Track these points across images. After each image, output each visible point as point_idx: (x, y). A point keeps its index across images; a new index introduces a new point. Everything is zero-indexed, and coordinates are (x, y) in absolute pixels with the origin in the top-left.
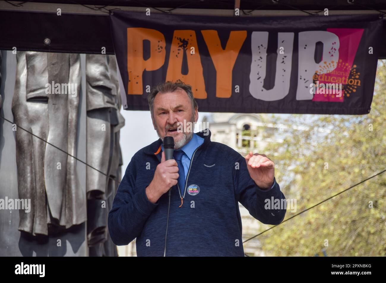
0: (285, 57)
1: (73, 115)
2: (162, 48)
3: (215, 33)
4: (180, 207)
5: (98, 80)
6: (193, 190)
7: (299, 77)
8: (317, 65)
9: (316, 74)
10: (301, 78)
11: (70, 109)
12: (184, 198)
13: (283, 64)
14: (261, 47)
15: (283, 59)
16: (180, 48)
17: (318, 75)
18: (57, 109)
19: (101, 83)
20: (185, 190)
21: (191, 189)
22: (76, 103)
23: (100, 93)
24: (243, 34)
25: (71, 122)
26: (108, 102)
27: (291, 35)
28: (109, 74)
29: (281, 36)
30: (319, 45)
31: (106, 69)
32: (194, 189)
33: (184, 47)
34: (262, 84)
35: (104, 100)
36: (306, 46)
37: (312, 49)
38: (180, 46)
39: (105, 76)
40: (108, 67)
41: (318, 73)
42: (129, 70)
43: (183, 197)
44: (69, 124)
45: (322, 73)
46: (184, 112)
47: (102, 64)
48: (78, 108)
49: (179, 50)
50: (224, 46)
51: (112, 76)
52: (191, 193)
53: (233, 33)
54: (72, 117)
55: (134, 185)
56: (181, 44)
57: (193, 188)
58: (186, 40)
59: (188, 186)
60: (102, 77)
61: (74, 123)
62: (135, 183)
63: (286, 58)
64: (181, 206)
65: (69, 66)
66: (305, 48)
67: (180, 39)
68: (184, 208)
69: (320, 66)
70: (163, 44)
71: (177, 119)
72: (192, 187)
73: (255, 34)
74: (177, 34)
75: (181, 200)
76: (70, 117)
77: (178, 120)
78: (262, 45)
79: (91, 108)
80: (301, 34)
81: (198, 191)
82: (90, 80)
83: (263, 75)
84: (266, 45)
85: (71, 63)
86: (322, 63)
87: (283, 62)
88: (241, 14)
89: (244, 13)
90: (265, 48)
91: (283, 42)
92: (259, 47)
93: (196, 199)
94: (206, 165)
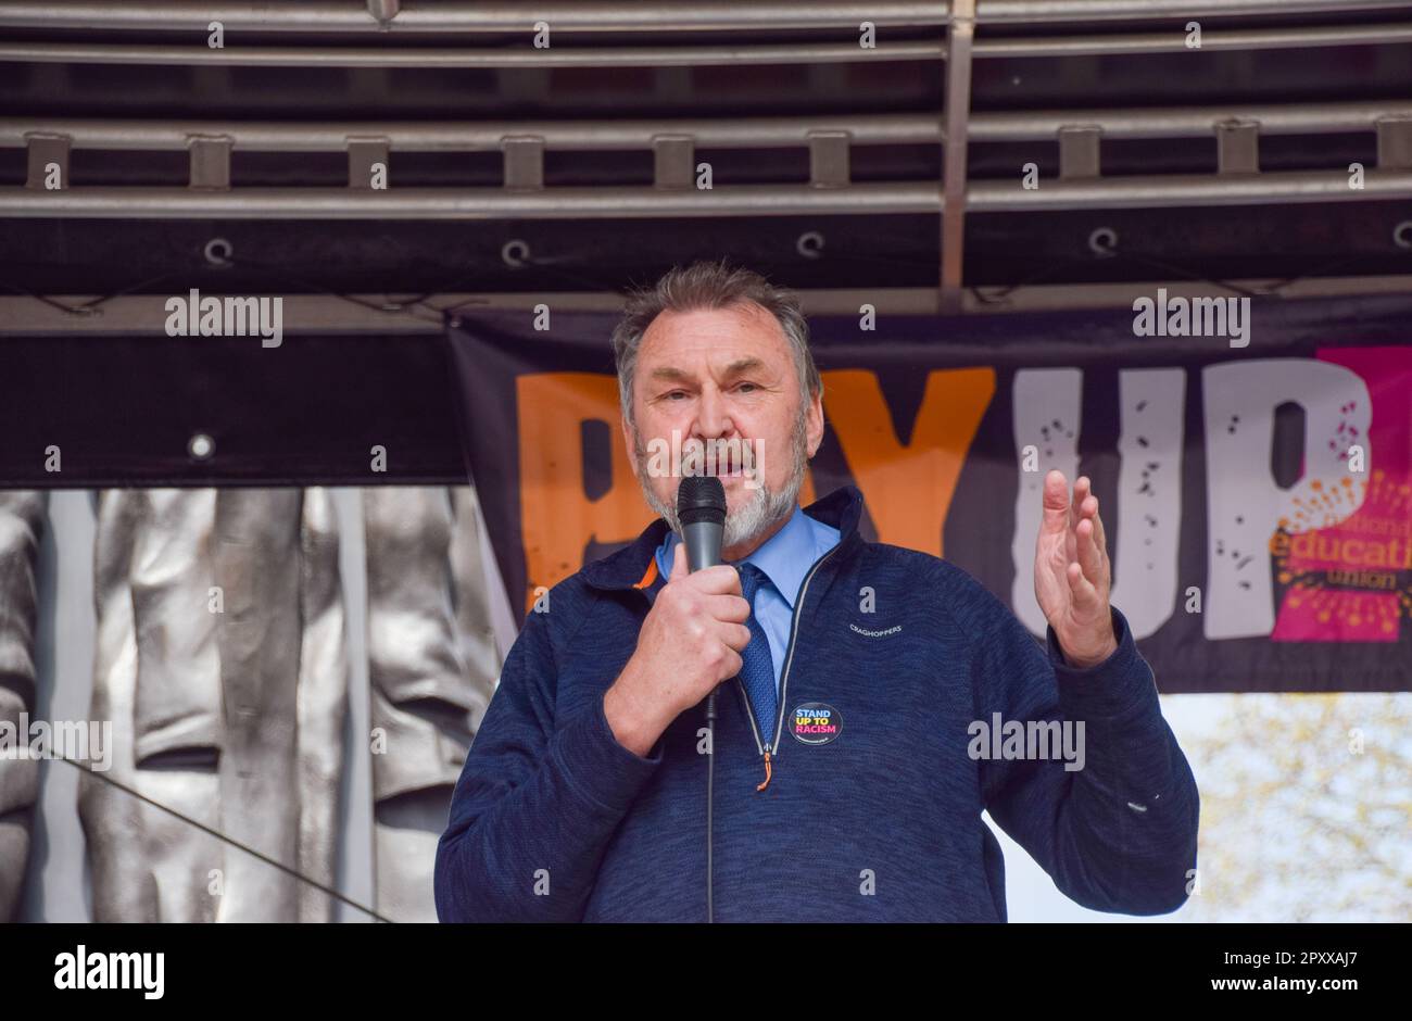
0: (1153, 467)
1: (317, 816)
3: (866, 380)
4: (760, 787)
5: (415, 676)
6: (813, 723)
7: (1213, 547)
8: (1285, 496)
9: (1281, 530)
10: (1220, 551)
11: (305, 791)
12: (774, 753)
13: (1145, 496)
14: (1053, 431)
15: (1146, 475)
17: (1291, 536)
18: (254, 795)
19: (426, 688)
20: (781, 723)
21: (806, 721)
22: (328, 764)
23: (422, 727)
24: (982, 381)
25: (311, 845)
26: (456, 763)
27: (1175, 379)
28: (460, 649)
29: (1132, 384)
30: (1289, 418)
31: (448, 632)
32: (817, 720)
35: (439, 752)
36: (1236, 419)
37: (1260, 432)
39: (444, 659)
40: (456, 625)
41: (1290, 529)
42: (529, 544)
43: (770, 751)
44: (304, 853)
45: (1304, 527)
46: (764, 393)
47: (431, 614)
48: (340, 788)
50: (904, 430)
51: (470, 662)
52: (805, 735)
53: (938, 382)
54: (314, 822)
57: (812, 718)
59: (791, 708)
60: (430, 666)
61: (322, 848)
63: (1159, 470)
64: (765, 784)
65: (302, 624)
66: (1232, 430)
68: (779, 796)
69: (1296, 501)
72: (806, 711)
73: (1027, 383)
75: (764, 761)
76: (306, 825)
78: (1057, 424)
79: (390, 789)
80: (1212, 375)
81: (834, 727)
82: (383, 679)
84: (1072, 421)
85: (309, 610)
86: (1302, 489)
87: (1146, 488)
88: (969, 303)
89: (981, 300)
90: (1070, 435)
91: (1141, 407)
92: (1045, 431)
93: (828, 758)
94: (862, 627)
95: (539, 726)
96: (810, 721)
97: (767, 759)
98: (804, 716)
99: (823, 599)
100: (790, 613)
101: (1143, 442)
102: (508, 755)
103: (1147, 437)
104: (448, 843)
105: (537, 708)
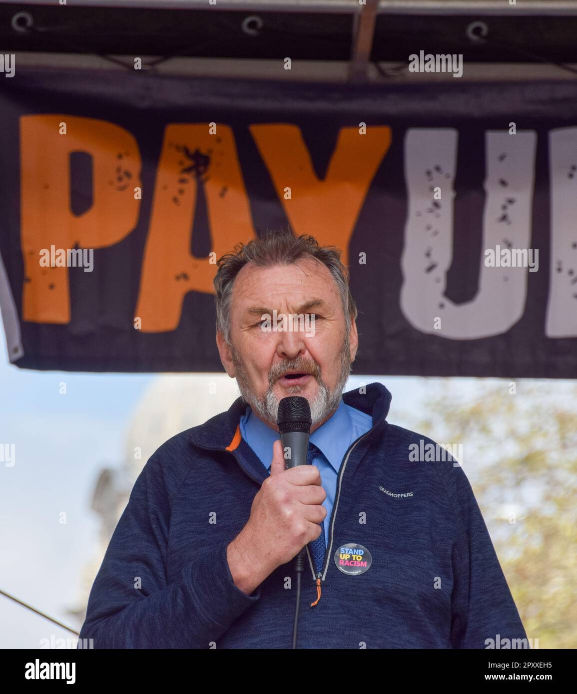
0: (511, 201)
2: (128, 175)
3: (292, 132)
4: (312, 604)
6: (351, 558)
7: (553, 267)
10: (559, 270)
12: (323, 579)
13: (504, 224)
14: (435, 174)
15: (504, 207)
16: (186, 176)
20: (329, 557)
21: (347, 557)
27: (528, 139)
29: (496, 141)
32: (354, 556)
33: (198, 174)
34: (441, 286)
36: (574, 168)
38: (188, 170)
42: (26, 248)
43: (321, 578)
46: (325, 322)
49: (182, 181)
50: (321, 169)
52: (347, 568)
53: (347, 135)
55: (166, 541)
56: (189, 163)
57: (351, 555)
58: (204, 151)
59: (337, 546)
62: (167, 536)
63: (515, 205)
64: (316, 603)
66: (571, 176)
67: (186, 151)
68: (326, 611)
70: (133, 164)
71: (305, 344)
72: (347, 550)
73: (415, 138)
74: (175, 133)
75: (316, 585)
77: (306, 348)
78: (438, 169)
80: (556, 137)
81: (366, 563)
83: (444, 257)
84: (450, 166)
87: (504, 218)
88: (372, 73)
89: (382, 73)
90: (448, 176)
91: (502, 158)
92: (429, 173)
93: (361, 585)
94: (386, 489)
95: (158, 546)
96: (349, 557)
97: (319, 584)
98: (345, 553)
99: (359, 466)
100: (335, 476)
101: (503, 183)
102: (135, 564)
103: (506, 179)
104: (91, 624)
105: (157, 532)
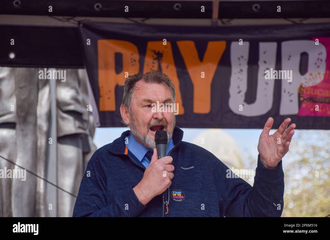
1: (42, 142)
2: (135, 61)
3: (191, 44)
5: (69, 104)
6: (177, 195)
7: (283, 91)
8: (302, 77)
9: (301, 86)
10: (285, 92)
11: (39, 135)
12: (168, 203)
14: (241, 59)
16: (155, 61)
17: (304, 88)
18: (25, 136)
19: (72, 108)
20: (169, 195)
21: (175, 195)
22: (45, 128)
23: (70, 118)
24: (222, 45)
25: (40, 149)
26: (79, 127)
27: (274, 45)
28: (80, 98)
29: (263, 46)
30: (304, 56)
31: (77, 92)
32: (178, 194)
33: (159, 60)
34: (243, 98)
35: (75, 124)
36: (290, 56)
37: (297, 60)
38: (155, 59)
39: (76, 100)
40: (80, 90)
41: (303, 86)
42: (100, 85)
44: (38, 151)
45: (307, 85)
47: (73, 88)
48: (48, 134)
49: (153, 63)
50: (201, 58)
51: (83, 101)
53: (211, 45)
54: (41, 143)
56: (156, 56)
58: (161, 52)
59: (171, 191)
60: (72, 102)
61: (43, 150)
64: (167, 212)
65: (38, 90)
66: (289, 59)
67: (155, 52)
69: (306, 79)
70: (137, 56)
72: (175, 192)
74: (151, 45)
76: (39, 144)
78: (242, 57)
79: (61, 134)
80: (285, 45)
81: (183, 197)
82: (60, 105)
83: (244, 88)
84: (246, 56)
85: (40, 86)
86: (307, 75)
88: (220, 23)
89: (223, 22)
90: (245, 60)
91: (265, 53)
92: (239, 59)
93: (182, 205)
94: (183, 167)
96: (176, 195)
97: (167, 205)
98: (174, 193)
101: (265, 62)
